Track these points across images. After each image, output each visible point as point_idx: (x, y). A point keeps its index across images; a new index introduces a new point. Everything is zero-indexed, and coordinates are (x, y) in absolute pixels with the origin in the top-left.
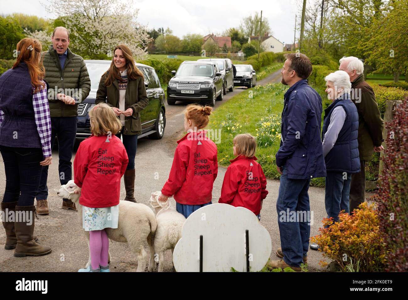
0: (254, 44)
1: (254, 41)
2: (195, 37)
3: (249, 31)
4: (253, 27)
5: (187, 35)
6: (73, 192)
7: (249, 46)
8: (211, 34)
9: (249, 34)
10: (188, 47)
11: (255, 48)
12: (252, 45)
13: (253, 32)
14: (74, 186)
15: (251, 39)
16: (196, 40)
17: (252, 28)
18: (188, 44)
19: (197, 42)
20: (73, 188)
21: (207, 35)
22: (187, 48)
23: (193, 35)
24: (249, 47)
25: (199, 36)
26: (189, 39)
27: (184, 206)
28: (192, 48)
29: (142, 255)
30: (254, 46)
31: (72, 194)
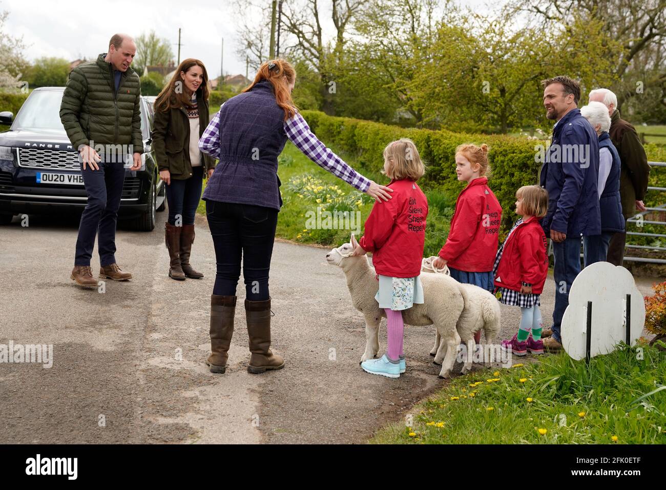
0: (154, 78)
1: (153, 73)
2: (56, 62)
3: (141, 58)
4: (148, 52)
5: (43, 58)
6: (347, 255)
7: (147, 81)
8: (82, 59)
9: (141, 63)
10: (45, 77)
11: (156, 85)
12: (151, 80)
13: (148, 60)
14: (350, 248)
15: (149, 70)
16: (57, 67)
17: (146, 53)
18: (44, 73)
19: (60, 70)
20: (348, 251)
21: (76, 59)
22: (43, 79)
23: (53, 60)
24: (146, 83)
25: (61, 61)
26: (45, 65)
27: (470, 274)
28: (51, 79)
29: (455, 339)
30: (153, 81)
31: (346, 258)
